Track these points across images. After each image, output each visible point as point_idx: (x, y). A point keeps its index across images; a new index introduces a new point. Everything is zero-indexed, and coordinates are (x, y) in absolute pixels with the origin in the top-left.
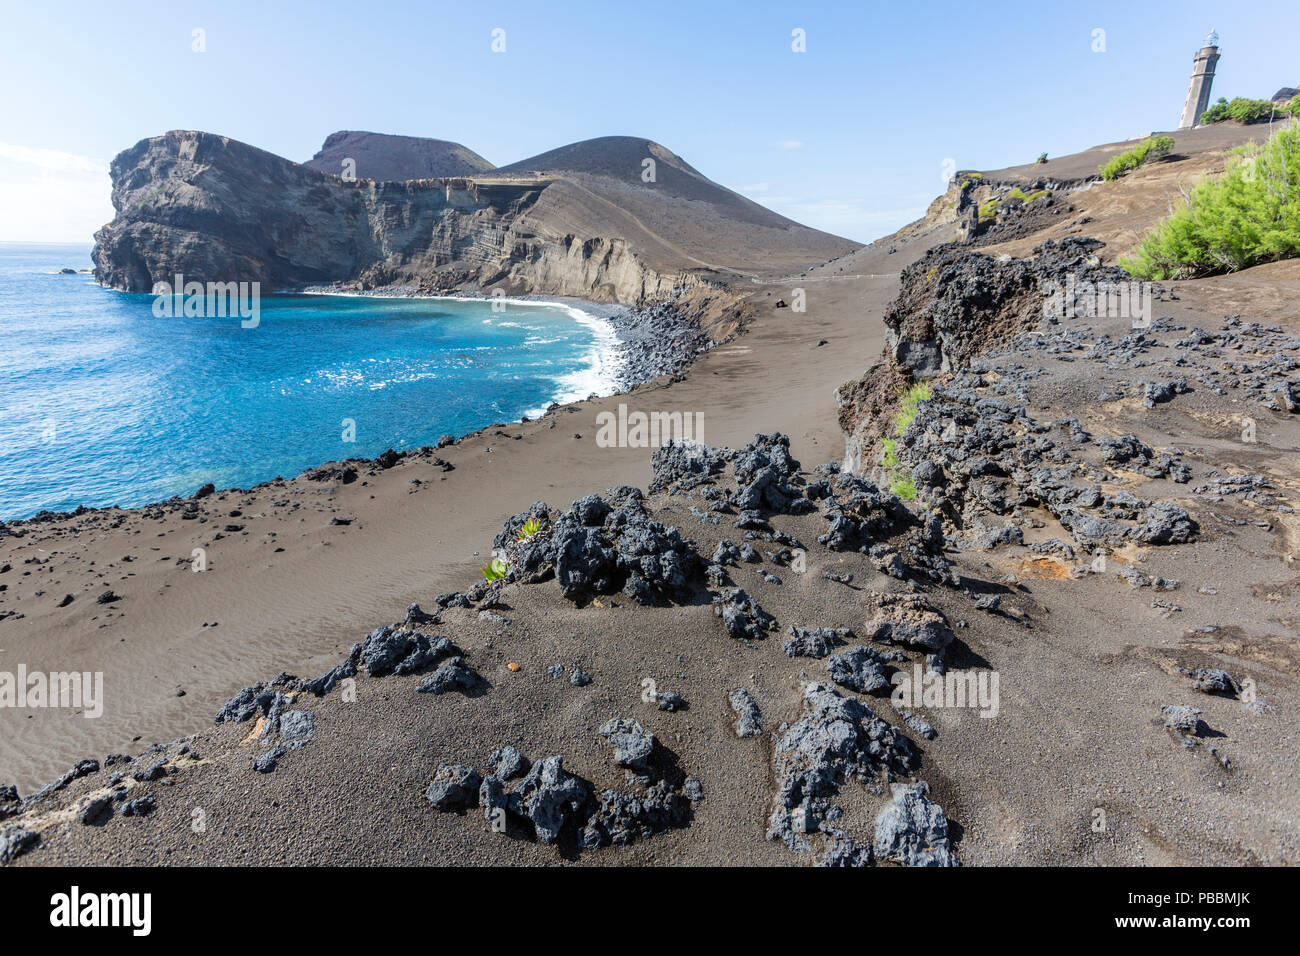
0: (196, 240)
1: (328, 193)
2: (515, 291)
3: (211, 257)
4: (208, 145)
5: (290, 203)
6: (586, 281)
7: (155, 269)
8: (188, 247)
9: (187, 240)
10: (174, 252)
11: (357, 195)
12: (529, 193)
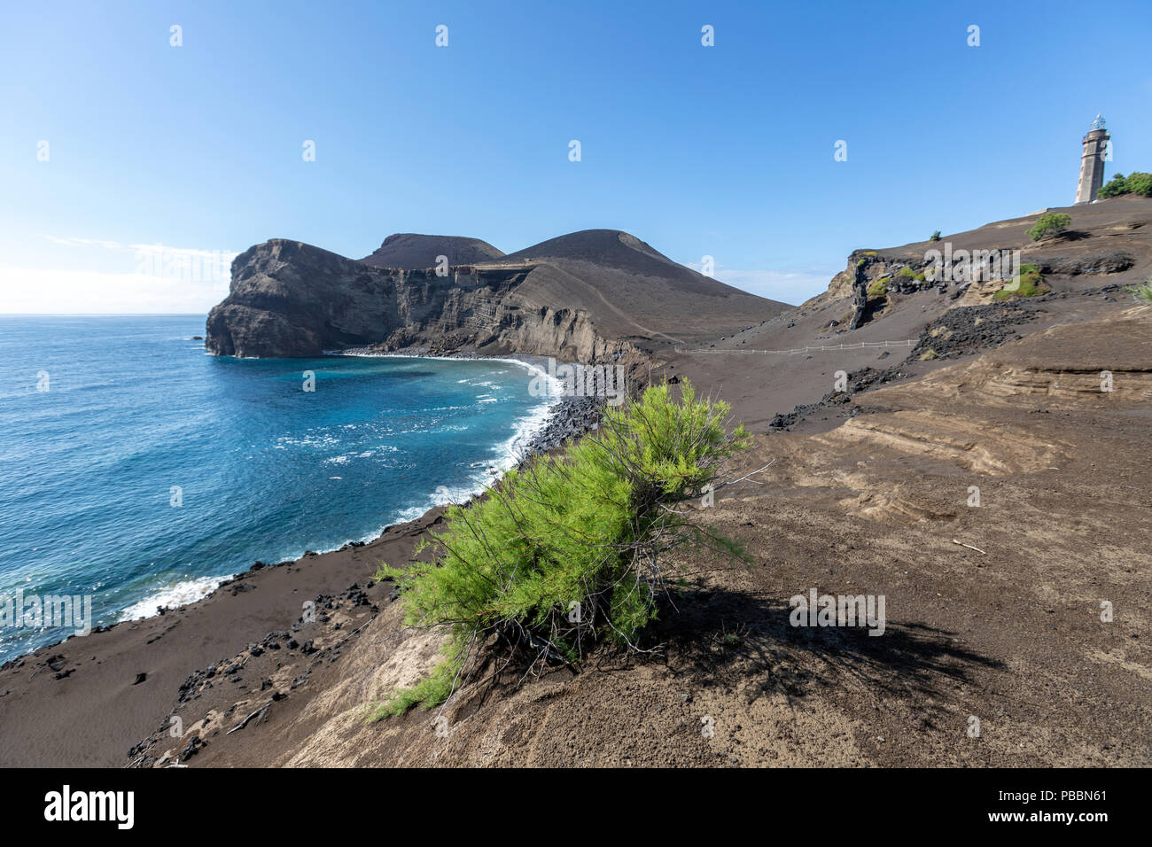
0: (267, 317)
1: (370, 279)
2: (501, 352)
3: (276, 329)
4: (288, 248)
5: (343, 287)
6: (556, 344)
7: (237, 338)
8: (261, 322)
9: (261, 317)
10: (251, 326)
11: (391, 280)
12: (518, 275)
